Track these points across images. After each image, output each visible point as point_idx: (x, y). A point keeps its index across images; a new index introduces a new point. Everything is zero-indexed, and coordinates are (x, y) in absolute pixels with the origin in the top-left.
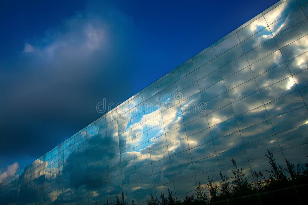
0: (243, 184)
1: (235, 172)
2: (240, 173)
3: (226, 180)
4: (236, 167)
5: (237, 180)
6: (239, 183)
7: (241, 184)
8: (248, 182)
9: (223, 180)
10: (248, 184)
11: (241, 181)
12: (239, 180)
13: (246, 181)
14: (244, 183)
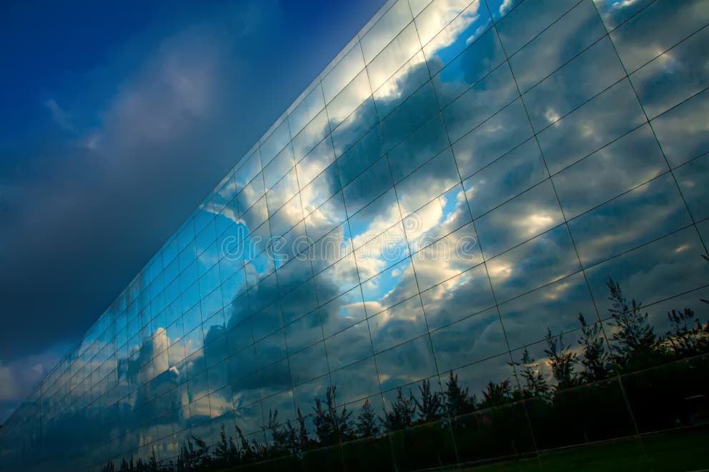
0: (640, 341)
1: (617, 314)
2: (631, 315)
3: (595, 333)
4: (621, 301)
5: (623, 332)
6: (630, 338)
7: (635, 341)
8: (654, 333)
9: (586, 332)
10: (656, 340)
11: (635, 332)
12: (628, 331)
13: (648, 331)
14: (642, 336)
